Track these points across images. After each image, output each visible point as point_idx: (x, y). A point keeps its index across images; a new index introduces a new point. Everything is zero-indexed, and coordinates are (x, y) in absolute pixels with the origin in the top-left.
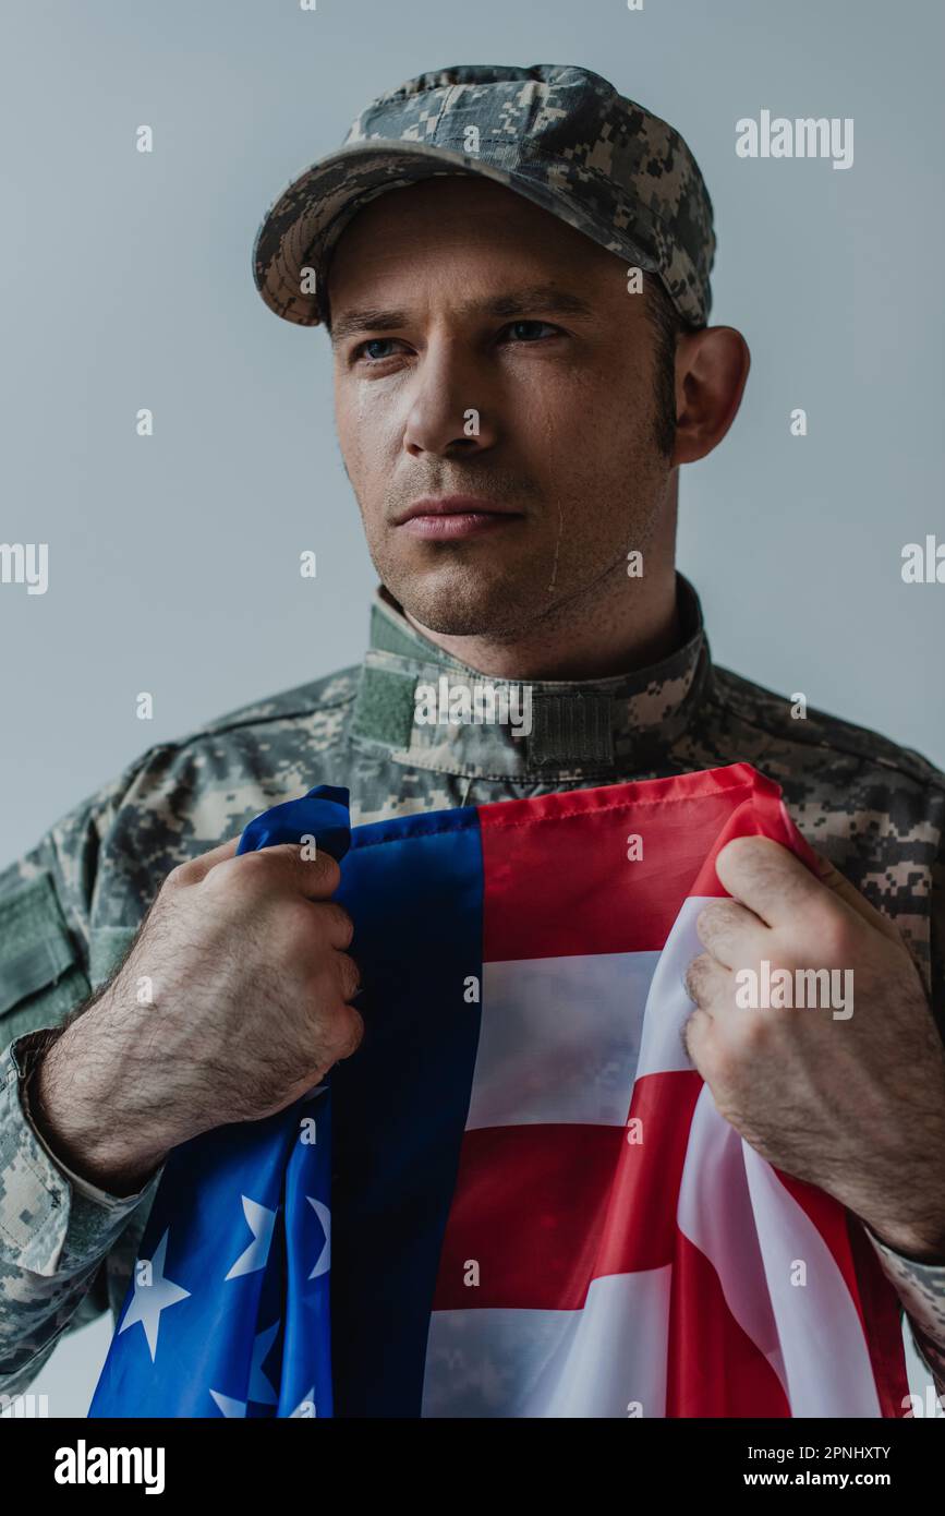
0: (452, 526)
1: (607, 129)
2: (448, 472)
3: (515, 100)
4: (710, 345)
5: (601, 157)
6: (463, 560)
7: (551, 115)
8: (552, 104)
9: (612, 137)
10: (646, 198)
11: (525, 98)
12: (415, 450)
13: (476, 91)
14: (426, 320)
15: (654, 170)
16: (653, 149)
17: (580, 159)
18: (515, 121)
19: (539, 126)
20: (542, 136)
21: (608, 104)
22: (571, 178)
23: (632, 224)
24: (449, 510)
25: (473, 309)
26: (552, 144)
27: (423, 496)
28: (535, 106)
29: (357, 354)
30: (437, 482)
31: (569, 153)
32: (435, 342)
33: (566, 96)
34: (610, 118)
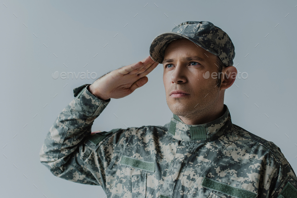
0: (178, 95)
1: (211, 32)
2: (178, 86)
3: (196, 26)
4: (229, 69)
5: (210, 36)
6: (180, 102)
7: (201, 29)
8: (202, 27)
9: (212, 33)
10: (217, 43)
11: (198, 26)
12: (173, 82)
13: (190, 25)
14: (177, 61)
15: (220, 39)
16: (220, 35)
17: (206, 36)
18: (195, 30)
19: (199, 31)
20: (199, 32)
21: (212, 27)
22: (203, 39)
23: (214, 47)
24: (178, 93)
25: (184, 59)
26: (201, 33)
27: (174, 90)
28: (199, 28)
29: (166, 66)
30: (176, 88)
31: (204, 35)
32: (178, 65)
33: (205, 26)
34: (212, 30)
